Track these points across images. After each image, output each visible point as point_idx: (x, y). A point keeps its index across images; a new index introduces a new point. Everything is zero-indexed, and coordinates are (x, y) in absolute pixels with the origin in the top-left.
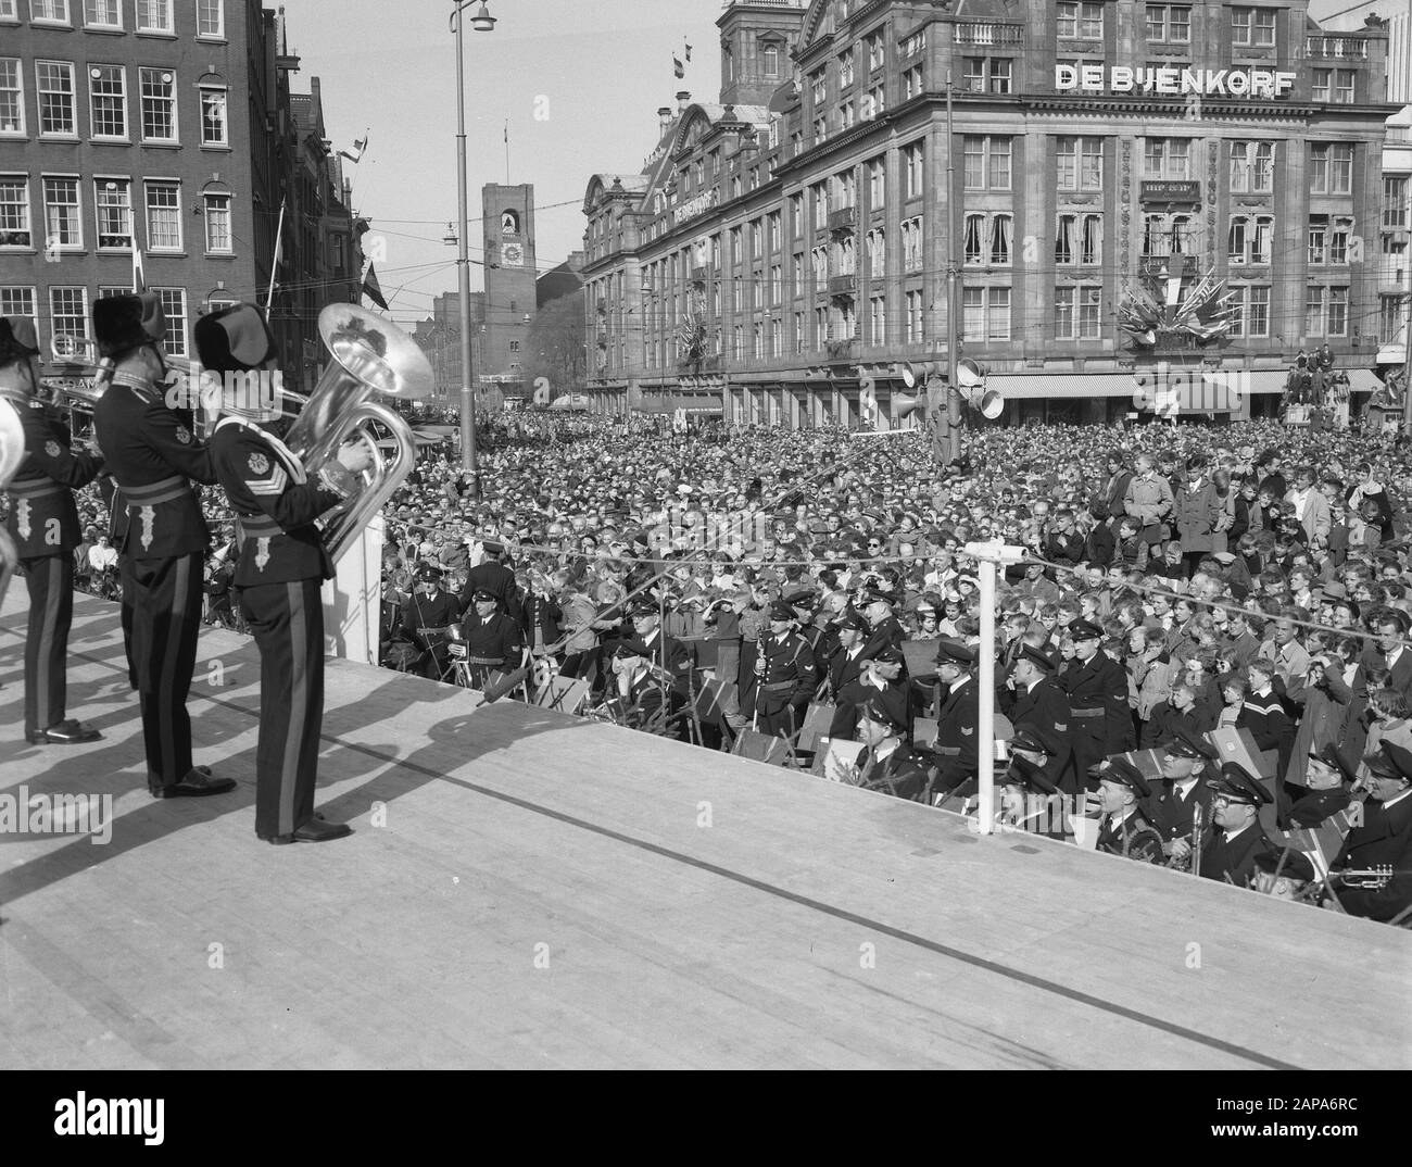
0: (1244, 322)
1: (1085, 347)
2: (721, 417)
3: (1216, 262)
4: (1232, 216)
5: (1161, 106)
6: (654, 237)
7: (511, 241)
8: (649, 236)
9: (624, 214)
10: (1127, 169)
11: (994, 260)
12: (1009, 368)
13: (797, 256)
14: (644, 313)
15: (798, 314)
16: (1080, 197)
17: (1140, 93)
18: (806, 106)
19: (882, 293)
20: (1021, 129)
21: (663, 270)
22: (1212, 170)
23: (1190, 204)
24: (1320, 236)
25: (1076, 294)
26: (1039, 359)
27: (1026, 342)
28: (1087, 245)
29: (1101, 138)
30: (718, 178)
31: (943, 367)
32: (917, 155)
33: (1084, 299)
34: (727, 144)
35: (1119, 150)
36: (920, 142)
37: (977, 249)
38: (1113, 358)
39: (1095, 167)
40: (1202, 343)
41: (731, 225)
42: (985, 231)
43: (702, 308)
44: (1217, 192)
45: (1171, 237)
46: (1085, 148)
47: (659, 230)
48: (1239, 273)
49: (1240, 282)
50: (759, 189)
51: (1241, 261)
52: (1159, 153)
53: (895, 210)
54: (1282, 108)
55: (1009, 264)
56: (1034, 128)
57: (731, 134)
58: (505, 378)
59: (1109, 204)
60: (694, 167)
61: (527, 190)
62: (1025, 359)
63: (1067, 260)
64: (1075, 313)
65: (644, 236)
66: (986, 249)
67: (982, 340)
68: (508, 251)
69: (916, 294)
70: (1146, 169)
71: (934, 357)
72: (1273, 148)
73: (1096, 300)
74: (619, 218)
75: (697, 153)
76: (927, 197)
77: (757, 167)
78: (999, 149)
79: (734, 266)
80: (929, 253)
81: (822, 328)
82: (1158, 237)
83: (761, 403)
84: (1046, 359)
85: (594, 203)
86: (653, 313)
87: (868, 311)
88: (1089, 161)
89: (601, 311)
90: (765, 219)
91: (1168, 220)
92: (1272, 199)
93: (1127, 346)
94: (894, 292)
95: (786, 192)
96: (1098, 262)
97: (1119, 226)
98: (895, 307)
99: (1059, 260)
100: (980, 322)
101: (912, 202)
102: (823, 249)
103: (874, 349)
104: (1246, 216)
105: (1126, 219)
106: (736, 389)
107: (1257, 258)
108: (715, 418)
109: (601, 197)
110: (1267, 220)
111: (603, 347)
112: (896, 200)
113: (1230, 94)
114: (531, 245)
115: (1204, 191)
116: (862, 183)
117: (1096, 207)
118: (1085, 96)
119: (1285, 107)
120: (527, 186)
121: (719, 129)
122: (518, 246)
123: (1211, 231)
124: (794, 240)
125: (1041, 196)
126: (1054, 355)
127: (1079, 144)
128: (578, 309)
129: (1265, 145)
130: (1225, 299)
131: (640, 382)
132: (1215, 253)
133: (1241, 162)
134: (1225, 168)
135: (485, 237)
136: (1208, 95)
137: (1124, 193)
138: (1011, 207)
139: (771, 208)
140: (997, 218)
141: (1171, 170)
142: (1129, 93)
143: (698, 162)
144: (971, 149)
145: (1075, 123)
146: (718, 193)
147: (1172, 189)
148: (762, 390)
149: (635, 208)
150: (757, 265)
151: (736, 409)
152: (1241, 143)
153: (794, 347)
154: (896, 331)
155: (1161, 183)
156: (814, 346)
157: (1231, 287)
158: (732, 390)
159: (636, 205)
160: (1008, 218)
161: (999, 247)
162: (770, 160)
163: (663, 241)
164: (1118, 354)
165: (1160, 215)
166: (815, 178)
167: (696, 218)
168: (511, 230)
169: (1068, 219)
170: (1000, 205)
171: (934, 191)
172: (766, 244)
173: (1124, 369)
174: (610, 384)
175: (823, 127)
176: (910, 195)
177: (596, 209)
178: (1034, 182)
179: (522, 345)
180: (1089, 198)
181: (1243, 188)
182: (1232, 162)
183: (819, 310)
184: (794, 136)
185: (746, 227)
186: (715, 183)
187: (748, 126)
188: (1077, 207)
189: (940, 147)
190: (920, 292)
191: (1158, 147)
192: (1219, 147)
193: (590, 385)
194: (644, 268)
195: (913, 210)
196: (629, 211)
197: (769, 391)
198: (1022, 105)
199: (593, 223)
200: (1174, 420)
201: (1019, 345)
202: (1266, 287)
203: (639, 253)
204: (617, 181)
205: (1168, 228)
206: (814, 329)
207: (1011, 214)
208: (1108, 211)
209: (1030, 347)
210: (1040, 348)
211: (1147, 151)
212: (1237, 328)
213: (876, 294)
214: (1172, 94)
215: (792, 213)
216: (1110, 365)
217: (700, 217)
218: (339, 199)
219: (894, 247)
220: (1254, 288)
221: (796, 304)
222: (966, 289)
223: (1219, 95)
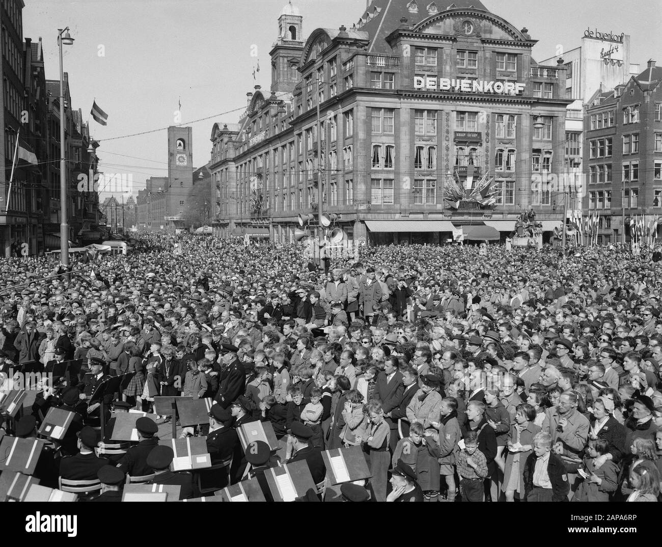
0: (503, 198)
1: (428, 208)
2: (268, 238)
3: (489, 170)
4: (497, 148)
5: (463, 97)
6: (241, 153)
7: (181, 153)
8: (239, 152)
9: (228, 142)
10: (448, 125)
11: (386, 166)
12: (393, 217)
13: (300, 163)
14: (237, 188)
15: (300, 190)
16: (426, 138)
17: (453, 91)
18: (304, 93)
19: (335, 181)
20: (398, 106)
21: (245, 168)
22: (487, 127)
23: (477, 143)
24: (537, 159)
25: (424, 182)
26: (406, 213)
27: (401, 205)
28: (430, 160)
29: (436, 111)
30: (268, 126)
31: (362, 216)
32: (350, 117)
33: (428, 185)
34: (272, 110)
35: (444, 117)
36: (351, 110)
37: (378, 161)
38: (442, 213)
39: (433, 124)
40: (483, 208)
41: (274, 147)
42: (382, 153)
43: (261, 186)
44: (490, 137)
45: (468, 158)
46: (428, 116)
47: (243, 149)
48: (501, 175)
49: (501, 179)
50: (285, 131)
51: (501, 169)
52: (463, 119)
53: (341, 142)
54: (519, 100)
55: (393, 169)
56: (405, 106)
57: (274, 105)
58: (176, 218)
59: (440, 141)
60: (258, 120)
61: (189, 129)
62: (400, 213)
63: (420, 167)
64: (424, 191)
65: (237, 152)
66: (382, 161)
67: (380, 204)
68: (179, 157)
69: (350, 182)
70: (457, 126)
71: (357, 212)
72: (516, 117)
73: (433, 186)
74: (226, 144)
75: (259, 114)
76: (354, 137)
77: (285, 121)
78: (388, 115)
79: (275, 167)
80: (355, 162)
81: (311, 197)
82: (462, 157)
83: (286, 232)
84: (410, 213)
85: (216, 136)
86: (241, 188)
87: (329, 189)
88: (430, 122)
89: (218, 187)
90: (288, 145)
91: (467, 150)
92: (515, 141)
93: (448, 207)
94: (341, 180)
95: (296, 133)
96: (434, 168)
97: (444, 152)
98: (341, 187)
99: (416, 167)
100: (379, 195)
101: (348, 138)
102: (311, 160)
103: (333, 207)
104: (503, 148)
105: (447, 149)
106: (275, 225)
107: (509, 168)
108: (267, 239)
109: (218, 134)
110: (513, 151)
111: (219, 204)
112: (341, 138)
113: (495, 93)
114: (191, 156)
115: (484, 137)
116: (327, 129)
117: (433, 143)
118: (428, 91)
119: (521, 99)
120: (189, 128)
121: (268, 103)
122: (184, 156)
123: (487, 155)
124: (299, 155)
125: (408, 137)
126: (414, 211)
127: (425, 113)
128: (209, 186)
129: (512, 116)
130: (493, 187)
131: (235, 221)
132: (489, 165)
133: (501, 124)
134: (494, 126)
135: (169, 151)
136: (485, 93)
137: (446, 136)
138: (393, 142)
139: (290, 140)
140: (387, 147)
141: (468, 127)
142: (448, 91)
143: (260, 118)
144: (375, 114)
145: (422, 104)
146: (268, 132)
147: (469, 135)
148: (286, 226)
149: (234, 139)
150: (285, 167)
151: (276, 235)
152: (501, 115)
153: (298, 205)
154: (341, 199)
155: (465, 132)
156: (307, 205)
157: (496, 182)
158: (274, 226)
159: (234, 138)
160: (393, 147)
161: (388, 160)
162: (290, 117)
163: (245, 154)
164: (444, 211)
165: (463, 147)
166: (307, 126)
167: (258, 144)
168: (181, 148)
169: (420, 148)
170: (390, 141)
171: (357, 134)
172: (288, 157)
173: (446, 218)
174: (221, 222)
175: (311, 102)
176: (347, 135)
177: (216, 139)
178: (404, 130)
179: (185, 202)
180: (430, 138)
181: (502, 136)
182: (497, 124)
183: (309, 188)
184: (299, 107)
185: (280, 149)
186: (267, 127)
187: (282, 101)
188: (424, 143)
189: (360, 113)
190: (351, 180)
191: (462, 116)
192: (490, 117)
193: (213, 222)
194: (237, 167)
195: (349, 142)
196: (230, 140)
197: (289, 226)
198: (398, 94)
199: (215, 145)
200: (462, 243)
201: (397, 206)
202: (513, 182)
203: (235, 160)
204: (226, 126)
205: (467, 153)
206: (307, 197)
207: (393, 145)
208: (439, 145)
209: (402, 208)
210: (407, 208)
211: (457, 118)
212: (499, 201)
213: (333, 181)
214: (469, 92)
215: (298, 142)
216: (440, 216)
217: (260, 143)
218: (79, 132)
219: (340, 159)
220: (507, 182)
221: (300, 185)
222: (373, 180)
223: (490, 93)
